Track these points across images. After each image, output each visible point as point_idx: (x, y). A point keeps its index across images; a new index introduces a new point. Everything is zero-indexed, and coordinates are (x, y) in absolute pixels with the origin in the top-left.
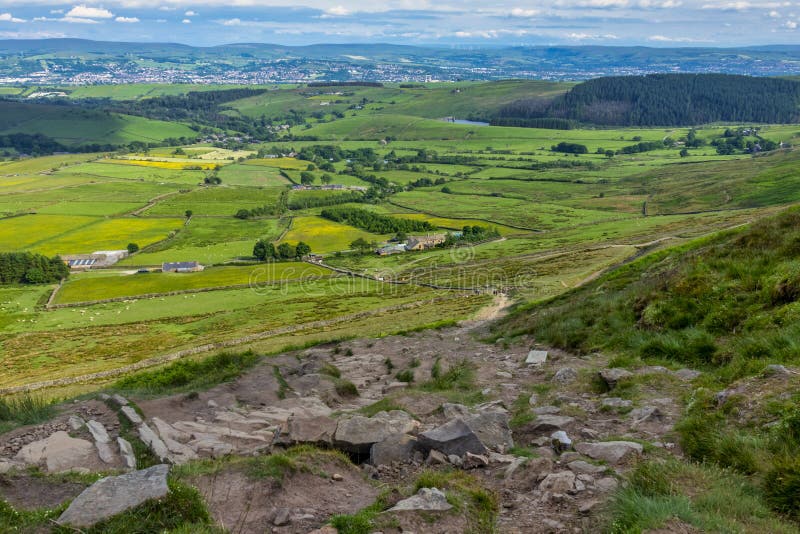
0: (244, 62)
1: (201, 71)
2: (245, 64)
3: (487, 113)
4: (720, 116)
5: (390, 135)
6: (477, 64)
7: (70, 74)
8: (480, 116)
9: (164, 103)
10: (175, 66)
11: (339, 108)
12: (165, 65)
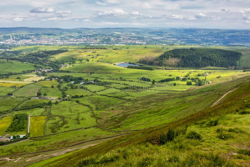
0: (78, 35)
1: (62, 39)
2: (78, 36)
3: (136, 61)
4: (210, 65)
5: (92, 71)
6: (159, 35)
7: (18, 40)
8: (133, 62)
9: (34, 55)
10: (53, 36)
11: (88, 58)
12: (51, 36)
